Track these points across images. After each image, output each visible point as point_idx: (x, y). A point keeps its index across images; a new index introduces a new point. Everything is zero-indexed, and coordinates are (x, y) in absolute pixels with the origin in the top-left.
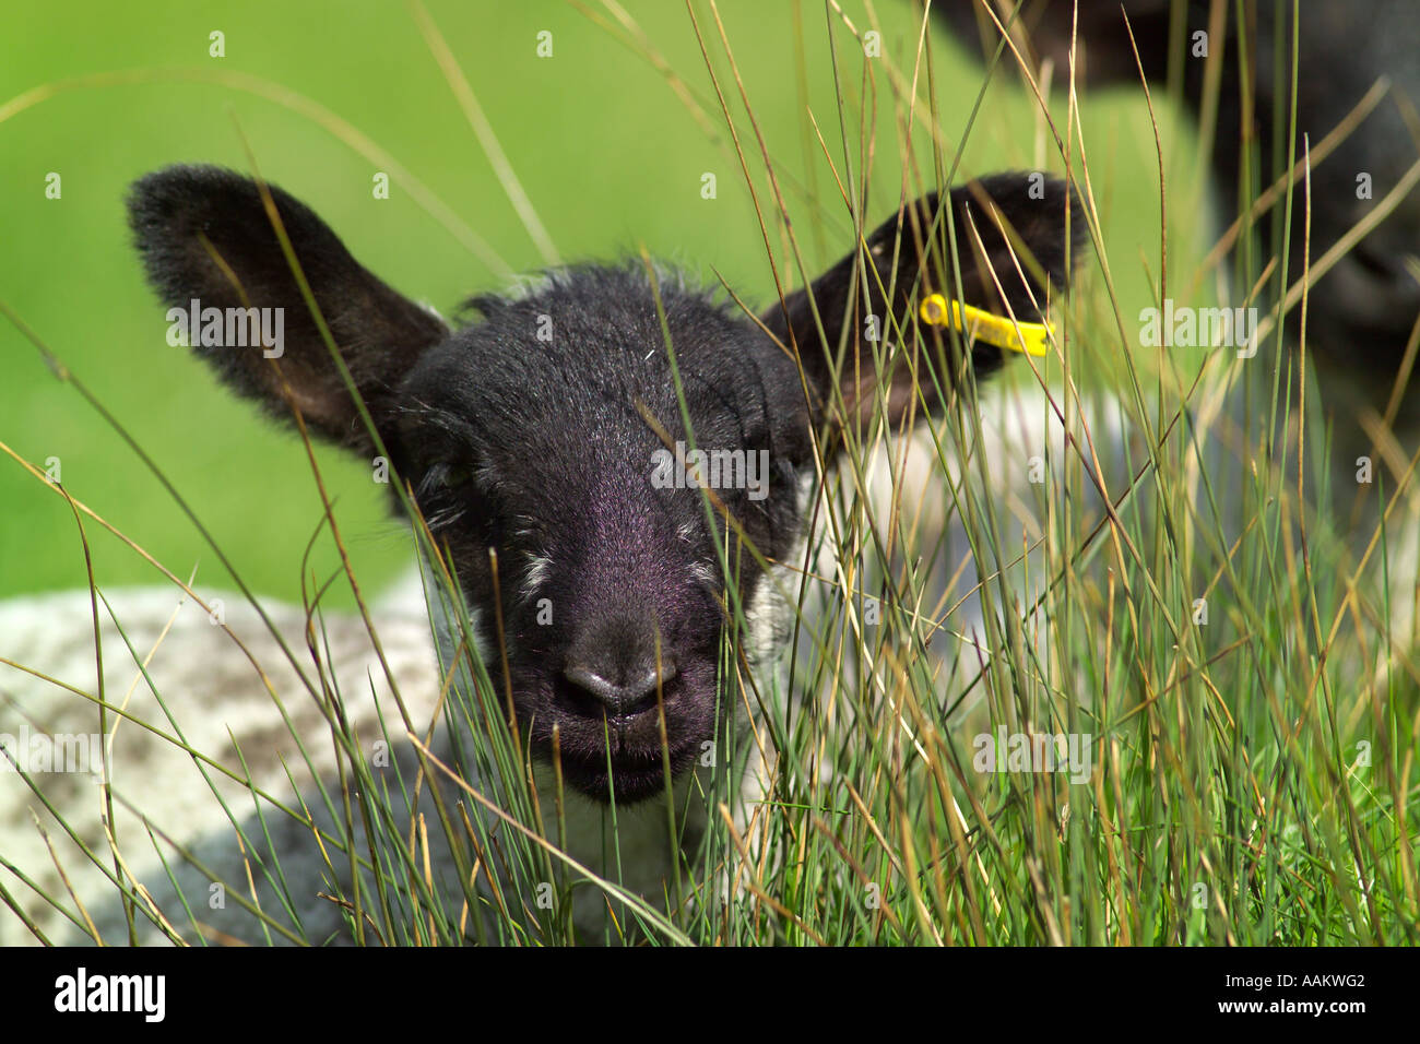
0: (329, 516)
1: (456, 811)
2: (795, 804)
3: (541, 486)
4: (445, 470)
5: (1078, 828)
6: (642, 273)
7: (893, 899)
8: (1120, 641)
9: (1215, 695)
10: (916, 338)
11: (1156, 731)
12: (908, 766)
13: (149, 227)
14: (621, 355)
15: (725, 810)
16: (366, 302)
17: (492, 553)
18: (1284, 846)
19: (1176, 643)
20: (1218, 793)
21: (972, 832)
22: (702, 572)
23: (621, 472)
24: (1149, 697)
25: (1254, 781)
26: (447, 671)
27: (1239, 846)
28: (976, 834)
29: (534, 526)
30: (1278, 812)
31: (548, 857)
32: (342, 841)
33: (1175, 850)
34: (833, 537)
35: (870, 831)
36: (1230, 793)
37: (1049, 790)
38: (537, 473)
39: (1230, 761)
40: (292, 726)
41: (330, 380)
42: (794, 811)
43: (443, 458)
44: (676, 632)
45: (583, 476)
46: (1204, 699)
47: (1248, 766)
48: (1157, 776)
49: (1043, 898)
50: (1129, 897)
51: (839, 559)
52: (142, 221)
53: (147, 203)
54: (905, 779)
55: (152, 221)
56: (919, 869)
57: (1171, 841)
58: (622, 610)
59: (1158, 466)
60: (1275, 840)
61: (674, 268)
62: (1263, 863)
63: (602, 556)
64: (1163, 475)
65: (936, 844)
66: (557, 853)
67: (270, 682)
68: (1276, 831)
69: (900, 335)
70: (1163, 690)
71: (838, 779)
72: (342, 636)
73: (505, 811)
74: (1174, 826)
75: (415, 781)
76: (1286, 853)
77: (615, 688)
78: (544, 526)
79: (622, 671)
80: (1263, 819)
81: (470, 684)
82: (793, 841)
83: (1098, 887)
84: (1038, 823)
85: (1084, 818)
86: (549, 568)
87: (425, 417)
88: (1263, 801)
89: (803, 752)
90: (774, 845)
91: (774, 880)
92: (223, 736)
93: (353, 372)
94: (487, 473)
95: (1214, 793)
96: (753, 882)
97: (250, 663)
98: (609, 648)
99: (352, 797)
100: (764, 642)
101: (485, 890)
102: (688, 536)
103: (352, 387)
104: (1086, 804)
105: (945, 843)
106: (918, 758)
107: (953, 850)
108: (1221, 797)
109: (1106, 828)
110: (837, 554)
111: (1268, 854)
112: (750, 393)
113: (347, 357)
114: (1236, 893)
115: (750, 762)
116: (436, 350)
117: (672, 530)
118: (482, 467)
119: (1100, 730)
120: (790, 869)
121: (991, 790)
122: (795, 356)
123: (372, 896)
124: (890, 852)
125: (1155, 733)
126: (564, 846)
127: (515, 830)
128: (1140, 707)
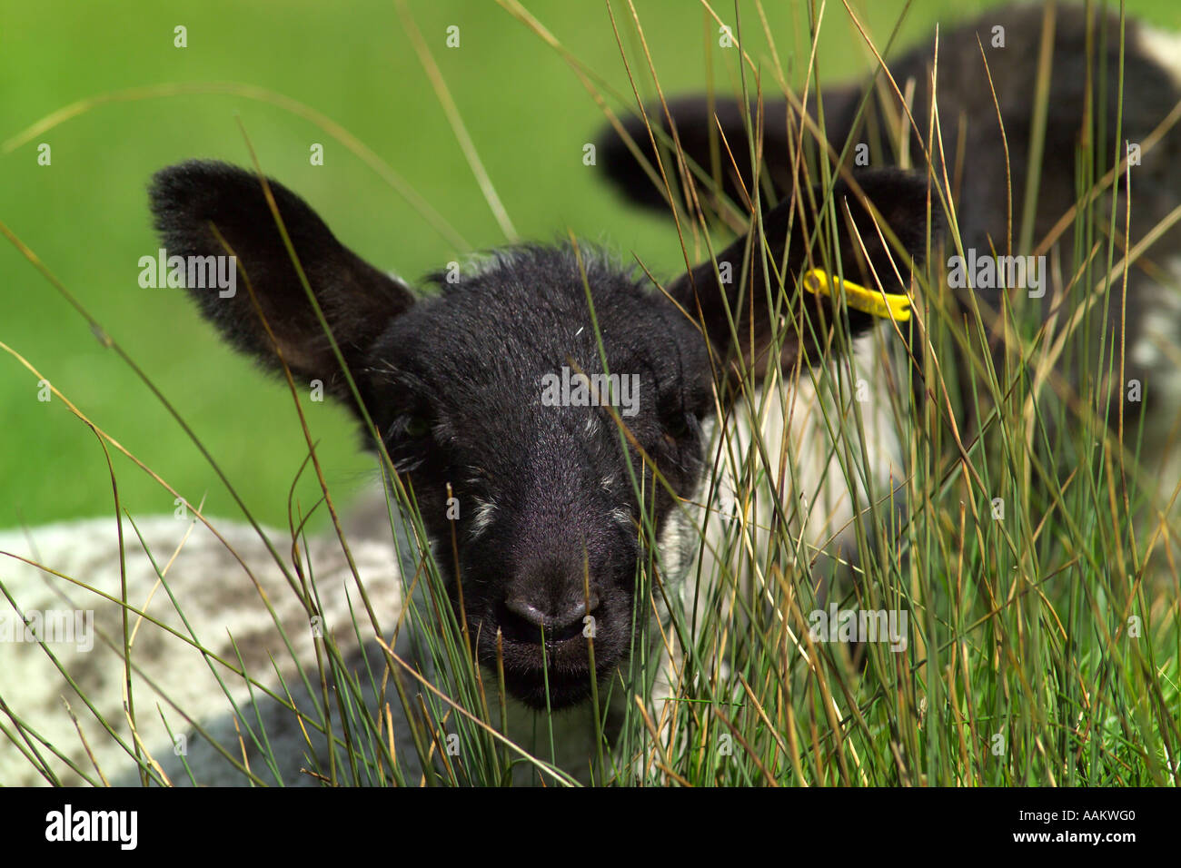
0: (312, 454)
1: (416, 701)
2: (699, 699)
3: (488, 443)
4: (409, 419)
5: (934, 718)
6: (573, 254)
7: (779, 776)
8: (970, 563)
9: (1050, 609)
10: (802, 309)
11: (1000, 638)
12: (793, 666)
13: (167, 212)
14: (556, 331)
15: (639, 701)
16: (348, 277)
17: (449, 487)
18: (1106, 733)
19: (1017, 564)
20: (1051, 689)
21: (845, 722)
22: (620, 516)
23: (554, 432)
24: (994, 609)
25: (1081, 679)
26: (409, 586)
27: (1068, 733)
28: (849, 722)
29: (482, 476)
30: (1101, 705)
31: (492, 739)
32: (322, 724)
33: (1015, 738)
34: (731, 472)
35: (762, 720)
36: (1061, 690)
37: (910, 686)
38: (485, 431)
39: (1062, 663)
40: (282, 628)
41: (316, 340)
42: (698, 705)
43: (406, 409)
44: (599, 570)
45: (523, 435)
46: (1041, 611)
47: (1076, 668)
48: (1000, 675)
49: (904, 775)
50: (976, 775)
51: (737, 495)
52: (163, 206)
53: (165, 192)
54: (789, 677)
55: (170, 207)
56: (802, 751)
57: (1011, 729)
58: (554, 552)
59: (1003, 417)
60: (1098, 728)
61: (600, 250)
62: (1089, 747)
63: (539, 505)
64: (1007, 425)
65: (816, 730)
66: (501, 737)
67: (265, 593)
68: (1099, 721)
69: (790, 308)
70: (1006, 603)
71: (734, 677)
72: (322, 557)
73: (457, 703)
74: (1014, 716)
75: (382, 677)
76: (1107, 739)
77: (548, 618)
78: (490, 476)
79: (554, 603)
80: (1088, 711)
81: (429, 599)
82: (697, 728)
83: (951, 766)
84: (901, 713)
85: (939, 709)
86: (494, 513)
87: (393, 377)
88: (1088, 696)
89: (706, 654)
90: (681, 730)
91: (680, 761)
92: (223, 637)
93: (335, 334)
94: (444, 428)
95: (1048, 689)
96: (663, 761)
97: (248, 577)
98: (544, 584)
99: (330, 689)
100: (672, 567)
101: (441, 767)
102: (610, 487)
103: (335, 346)
104: (941, 700)
105: (823, 730)
106: (801, 659)
107: (830, 735)
108: (1053, 693)
109: (958, 719)
110: (735, 490)
111: (1092, 740)
112: (663, 363)
113: (330, 322)
114: (1066, 772)
115: (662, 665)
116: (403, 319)
117: (596, 483)
118: (439, 423)
119: (952, 637)
120: (694, 752)
121: (862, 687)
122: (702, 327)
123: (346, 770)
124: (778, 737)
125: (998, 639)
126: (505, 731)
127: (464, 717)
128: (987, 616)
